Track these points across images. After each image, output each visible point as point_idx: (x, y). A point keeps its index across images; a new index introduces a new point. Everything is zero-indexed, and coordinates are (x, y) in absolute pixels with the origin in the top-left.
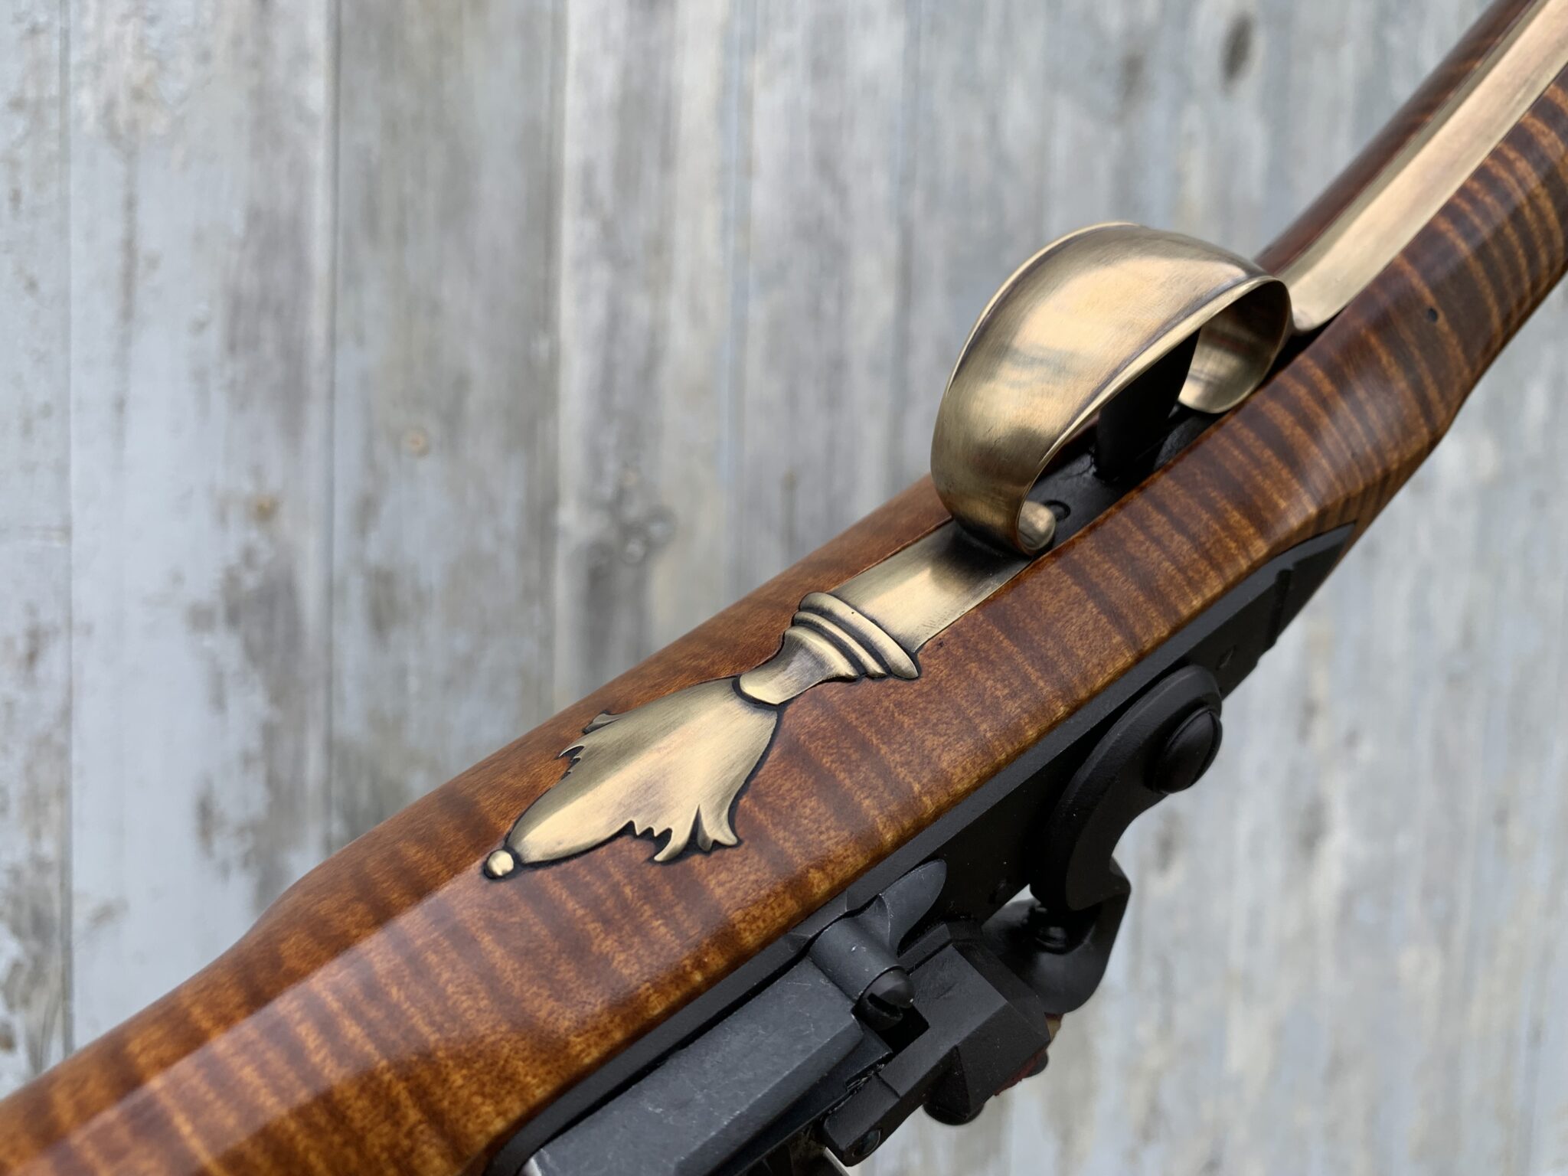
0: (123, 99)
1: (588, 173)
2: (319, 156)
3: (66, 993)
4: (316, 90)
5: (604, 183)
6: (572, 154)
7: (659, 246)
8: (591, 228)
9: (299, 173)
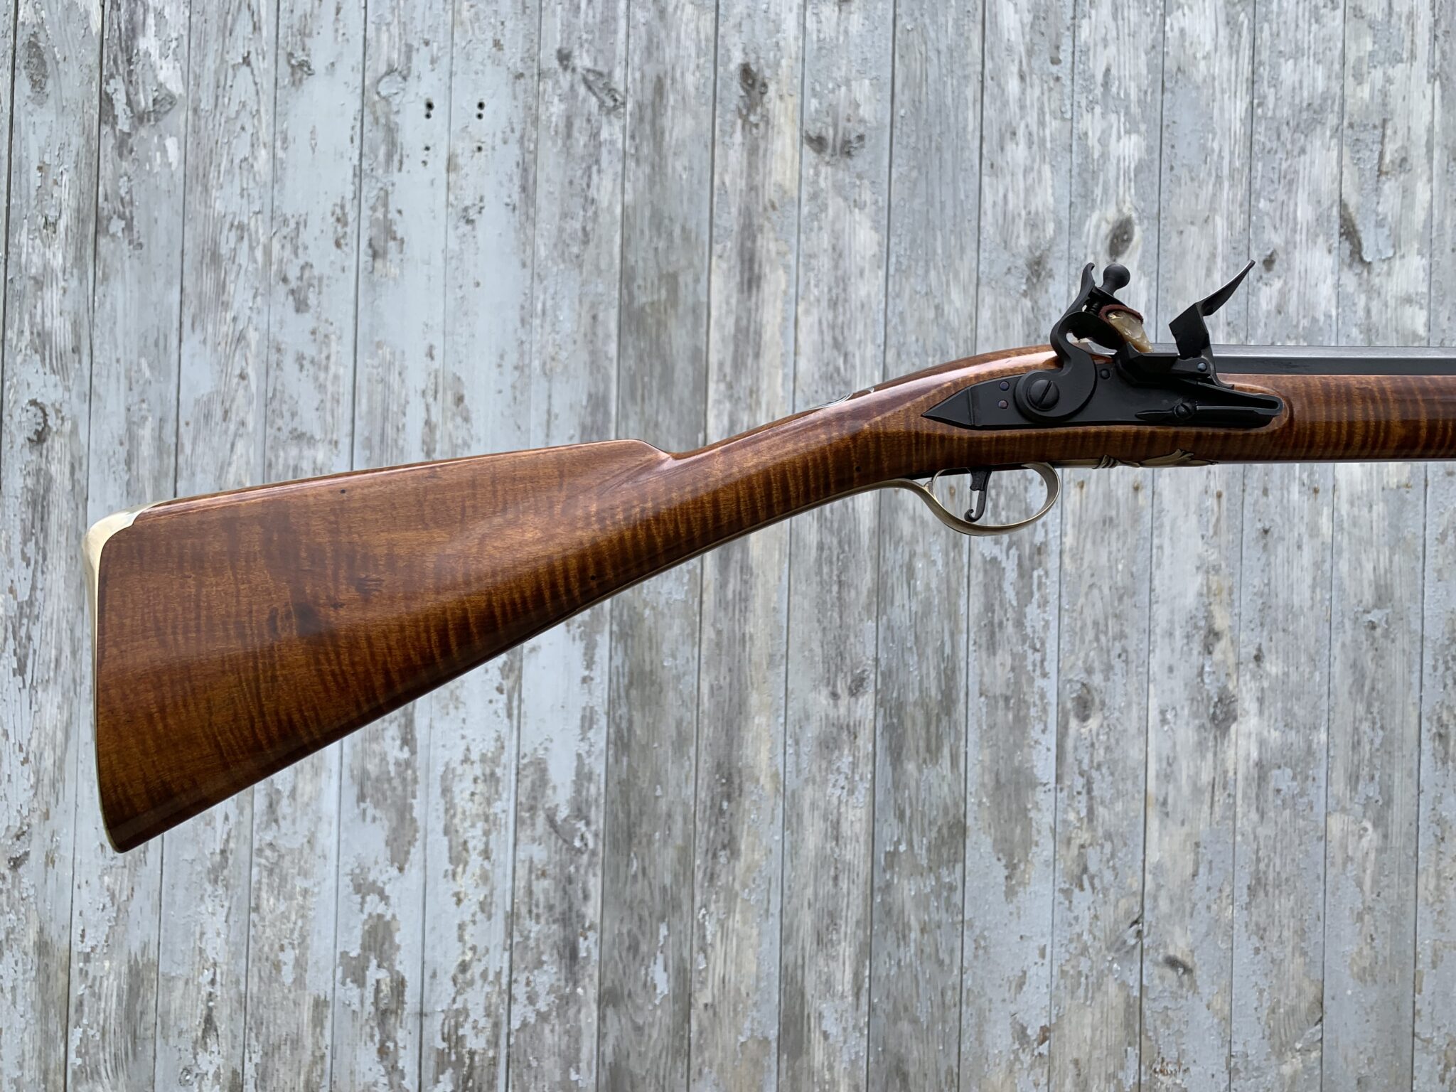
0: (548, 361)
1: (721, 365)
2: (614, 373)
3: (520, 677)
4: (613, 349)
5: (728, 369)
6: (714, 359)
7: (754, 392)
8: (722, 386)
9: (606, 379)
